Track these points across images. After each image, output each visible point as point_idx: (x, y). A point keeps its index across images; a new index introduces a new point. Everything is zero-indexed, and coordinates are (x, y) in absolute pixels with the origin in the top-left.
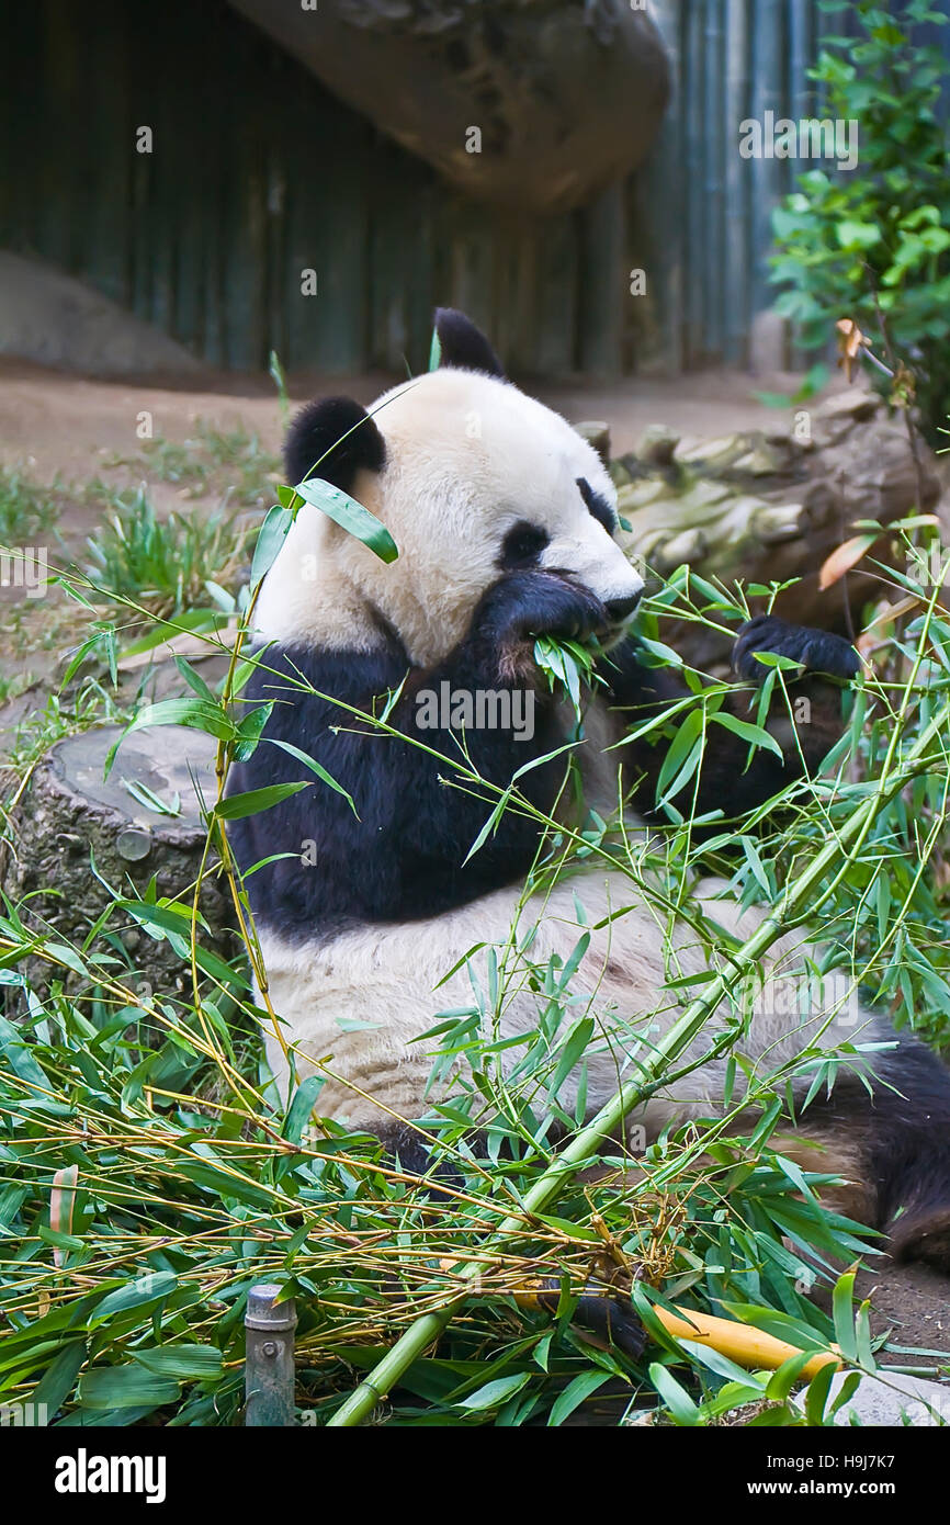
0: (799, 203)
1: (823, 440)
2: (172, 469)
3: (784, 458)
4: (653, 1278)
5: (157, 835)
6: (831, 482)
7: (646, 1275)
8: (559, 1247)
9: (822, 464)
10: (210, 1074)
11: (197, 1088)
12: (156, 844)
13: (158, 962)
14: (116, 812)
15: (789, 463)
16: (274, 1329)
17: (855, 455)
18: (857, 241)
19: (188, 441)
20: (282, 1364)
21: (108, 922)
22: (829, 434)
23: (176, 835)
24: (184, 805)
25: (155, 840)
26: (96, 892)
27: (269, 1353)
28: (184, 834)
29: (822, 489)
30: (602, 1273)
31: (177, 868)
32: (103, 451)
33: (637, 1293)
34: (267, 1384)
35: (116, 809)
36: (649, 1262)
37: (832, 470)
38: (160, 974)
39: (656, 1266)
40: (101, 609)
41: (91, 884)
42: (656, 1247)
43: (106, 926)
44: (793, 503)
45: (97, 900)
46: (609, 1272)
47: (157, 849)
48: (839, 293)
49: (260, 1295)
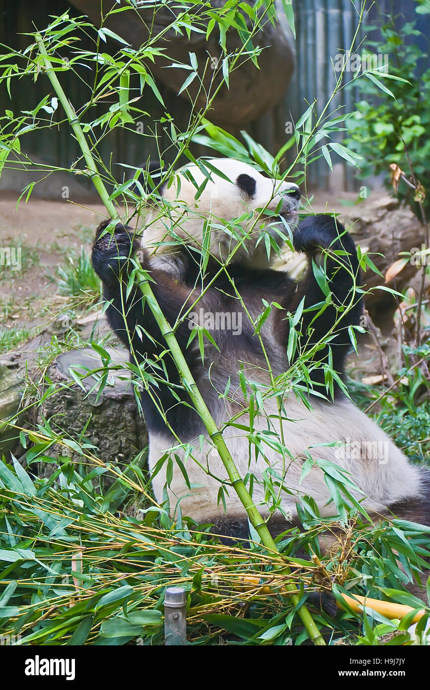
0: (358, 115)
1: (374, 219)
2: (88, 238)
3: (359, 227)
4: (340, 581)
5: (106, 395)
6: (379, 237)
7: (337, 581)
8: (299, 570)
9: (375, 230)
10: (131, 499)
11: (125, 506)
12: (105, 399)
13: (107, 451)
14: (87, 385)
15: (361, 230)
16: (177, 607)
17: (388, 225)
18: (384, 132)
19: (92, 226)
20: (181, 622)
21: (85, 434)
22: (377, 216)
23: (114, 394)
24: (116, 382)
25: (105, 397)
26: (79, 420)
27: (175, 617)
28: (118, 394)
29: (375, 240)
30: (317, 580)
31: (115, 409)
32: (56, 231)
33: (335, 589)
34: (175, 631)
35: (87, 384)
36: (338, 575)
37: (378, 233)
38: (108, 456)
39: (341, 576)
40: (67, 298)
41: (77, 417)
42: (341, 568)
43: (83, 435)
44: (365, 246)
45: (79, 424)
46: (321, 580)
47: (106, 401)
48: (375, 155)
49: (171, 592)
